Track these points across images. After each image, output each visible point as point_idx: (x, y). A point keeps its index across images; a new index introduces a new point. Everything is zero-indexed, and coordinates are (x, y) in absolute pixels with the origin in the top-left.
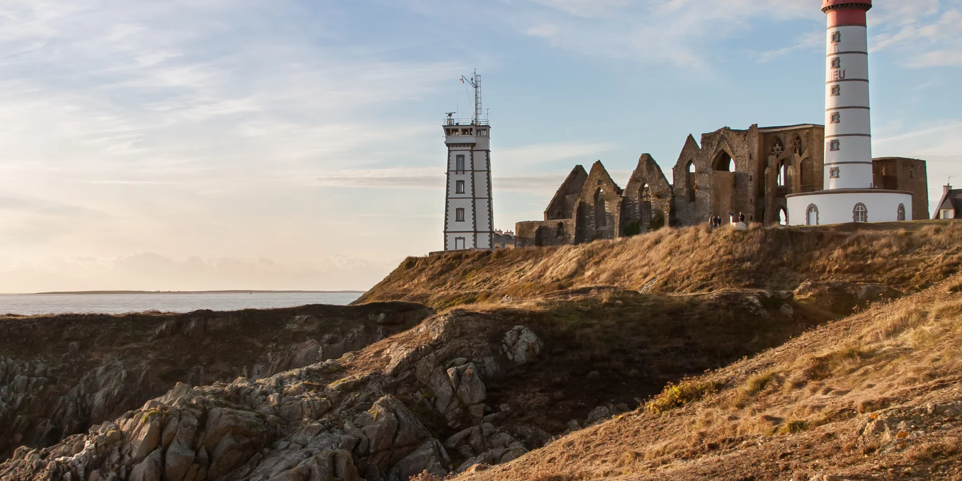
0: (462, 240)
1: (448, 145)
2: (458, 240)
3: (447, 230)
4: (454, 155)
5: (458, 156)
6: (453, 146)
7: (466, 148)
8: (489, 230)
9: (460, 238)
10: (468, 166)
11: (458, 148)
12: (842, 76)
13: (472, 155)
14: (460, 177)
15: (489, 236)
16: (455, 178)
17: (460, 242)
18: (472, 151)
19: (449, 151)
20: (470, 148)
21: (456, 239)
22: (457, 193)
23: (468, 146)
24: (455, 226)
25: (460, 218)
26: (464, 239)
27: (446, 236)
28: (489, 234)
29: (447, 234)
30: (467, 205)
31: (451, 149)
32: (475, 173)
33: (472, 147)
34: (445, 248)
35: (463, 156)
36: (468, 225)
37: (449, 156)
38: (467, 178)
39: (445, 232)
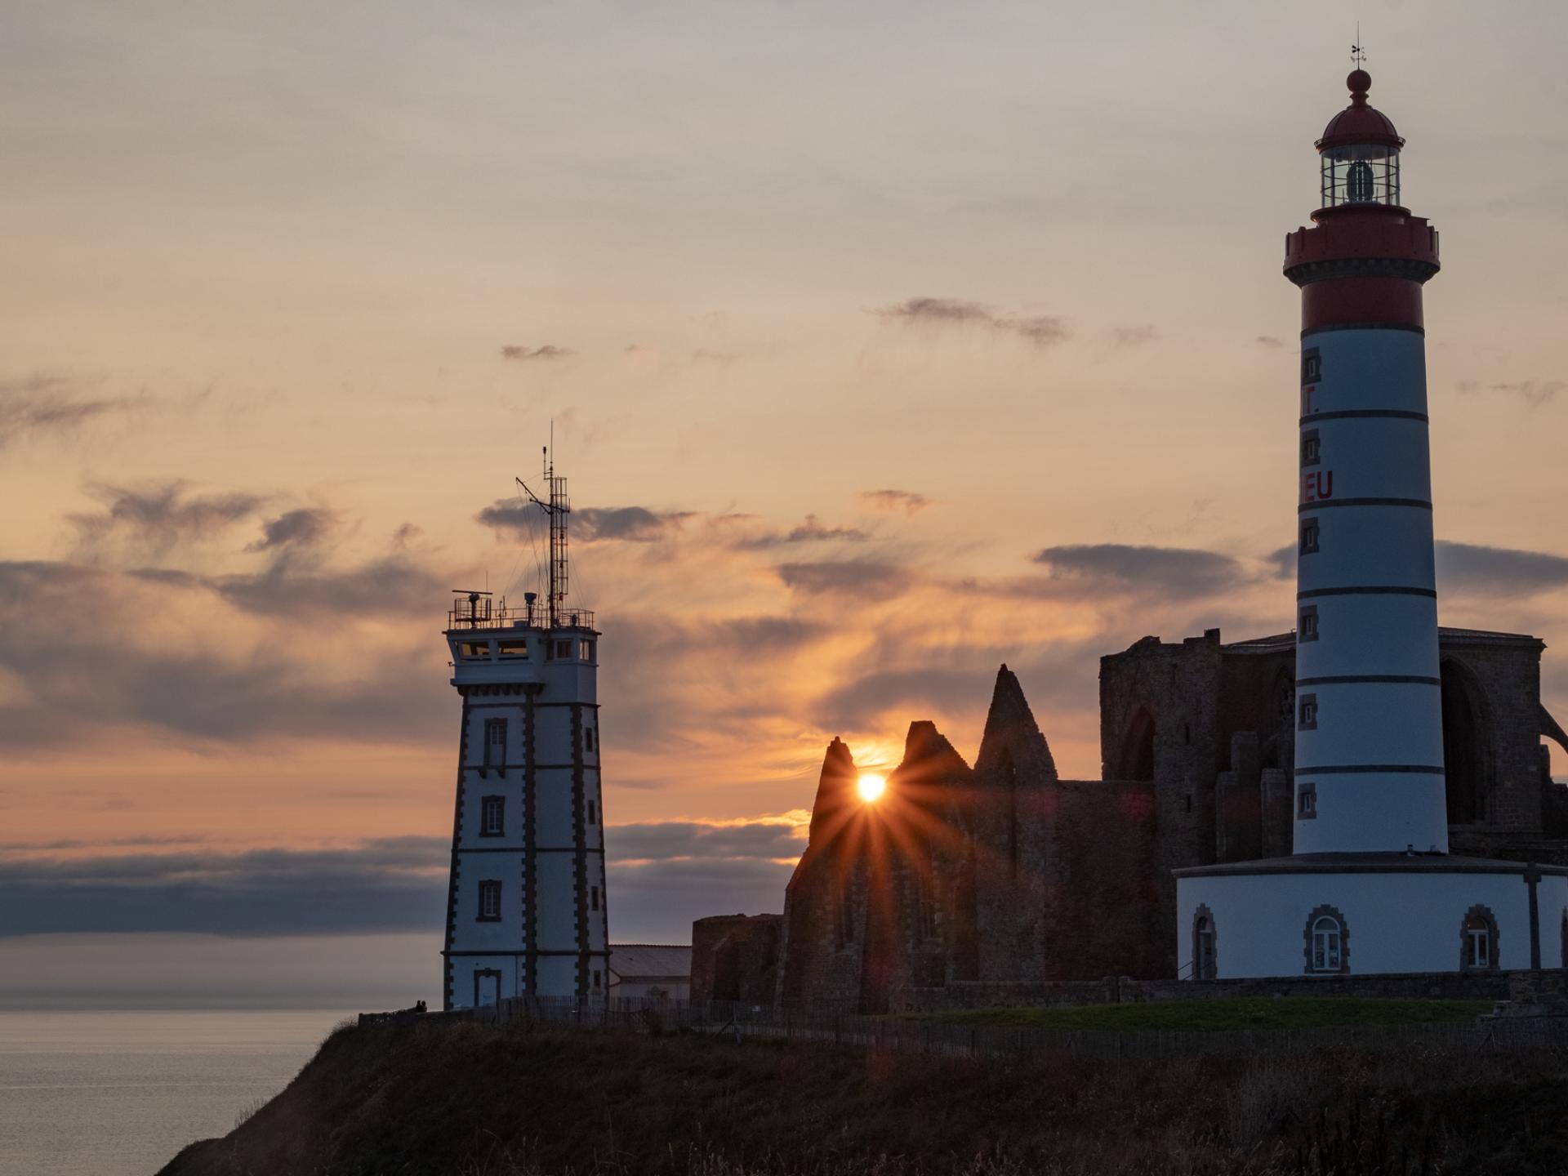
0: (493, 979)
1: (464, 689)
2: (482, 979)
3: (454, 948)
4: (479, 716)
5: (489, 723)
6: (476, 694)
7: (512, 698)
8: (575, 947)
9: (488, 973)
10: (516, 754)
11: (491, 699)
12: (1324, 490)
13: (529, 721)
14: (494, 787)
15: (577, 965)
16: (481, 789)
17: (488, 985)
18: (529, 710)
19: (467, 709)
20: (522, 699)
21: (477, 974)
22: (484, 834)
23: (517, 693)
24: (475, 935)
25: (489, 911)
26: (497, 974)
27: (448, 967)
28: (576, 959)
29: (453, 959)
30: (509, 871)
31: (473, 700)
32: (538, 774)
33: (529, 695)
34: (448, 1004)
35: (503, 723)
36: (509, 933)
37: (466, 722)
38: (512, 790)
39: (447, 954)
